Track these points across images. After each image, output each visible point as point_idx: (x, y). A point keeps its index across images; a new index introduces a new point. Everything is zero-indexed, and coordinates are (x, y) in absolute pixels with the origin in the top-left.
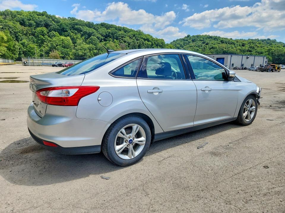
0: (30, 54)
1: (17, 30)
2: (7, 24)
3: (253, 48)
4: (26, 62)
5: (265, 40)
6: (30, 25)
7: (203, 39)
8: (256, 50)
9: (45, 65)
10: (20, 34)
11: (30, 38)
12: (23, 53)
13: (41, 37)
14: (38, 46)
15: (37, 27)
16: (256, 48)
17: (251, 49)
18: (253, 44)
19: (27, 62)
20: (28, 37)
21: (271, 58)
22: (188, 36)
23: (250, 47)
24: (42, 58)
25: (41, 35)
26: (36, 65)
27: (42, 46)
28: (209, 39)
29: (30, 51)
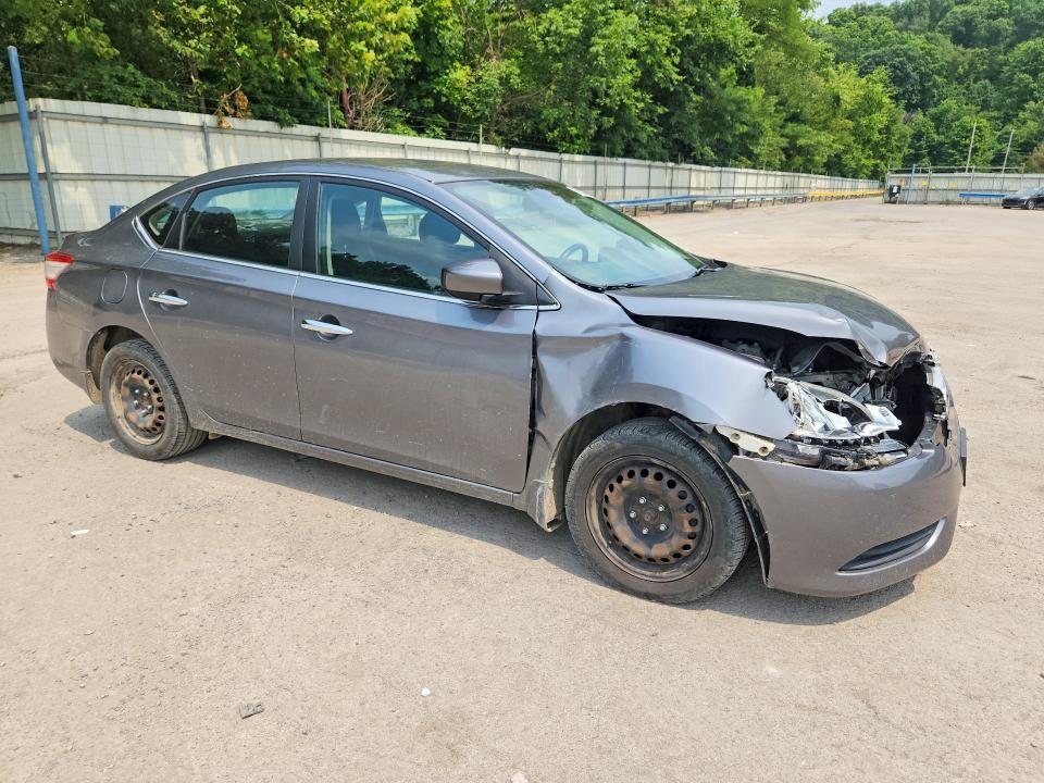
0: (953, 155)
1: (931, 66)
2: (905, 46)
4: (899, 187)
6: (994, 37)
9: (972, 199)
10: (939, 80)
11: (975, 91)
12: (929, 154)
13: (1021, 80)
14: (998, 119)
15: (1020, 42)
19: (903, 187)
20: (967, 88)
24: (999, 171)
25: (1025, 71)
26: (936, 199)
27: (1015, 120)
29: (959, 142)
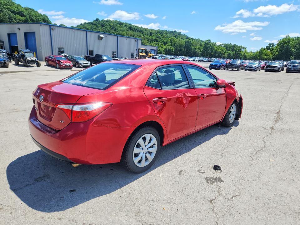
3: (160, 38)
5: (172, 32)
7: (113, 24)
8: (162, 39)
16: (162, 38)
17: (157, 39)
18: (160, 34)
21: (173, 49)
22: (97, 20)
23: (157, 37)
28: (120, 25)
